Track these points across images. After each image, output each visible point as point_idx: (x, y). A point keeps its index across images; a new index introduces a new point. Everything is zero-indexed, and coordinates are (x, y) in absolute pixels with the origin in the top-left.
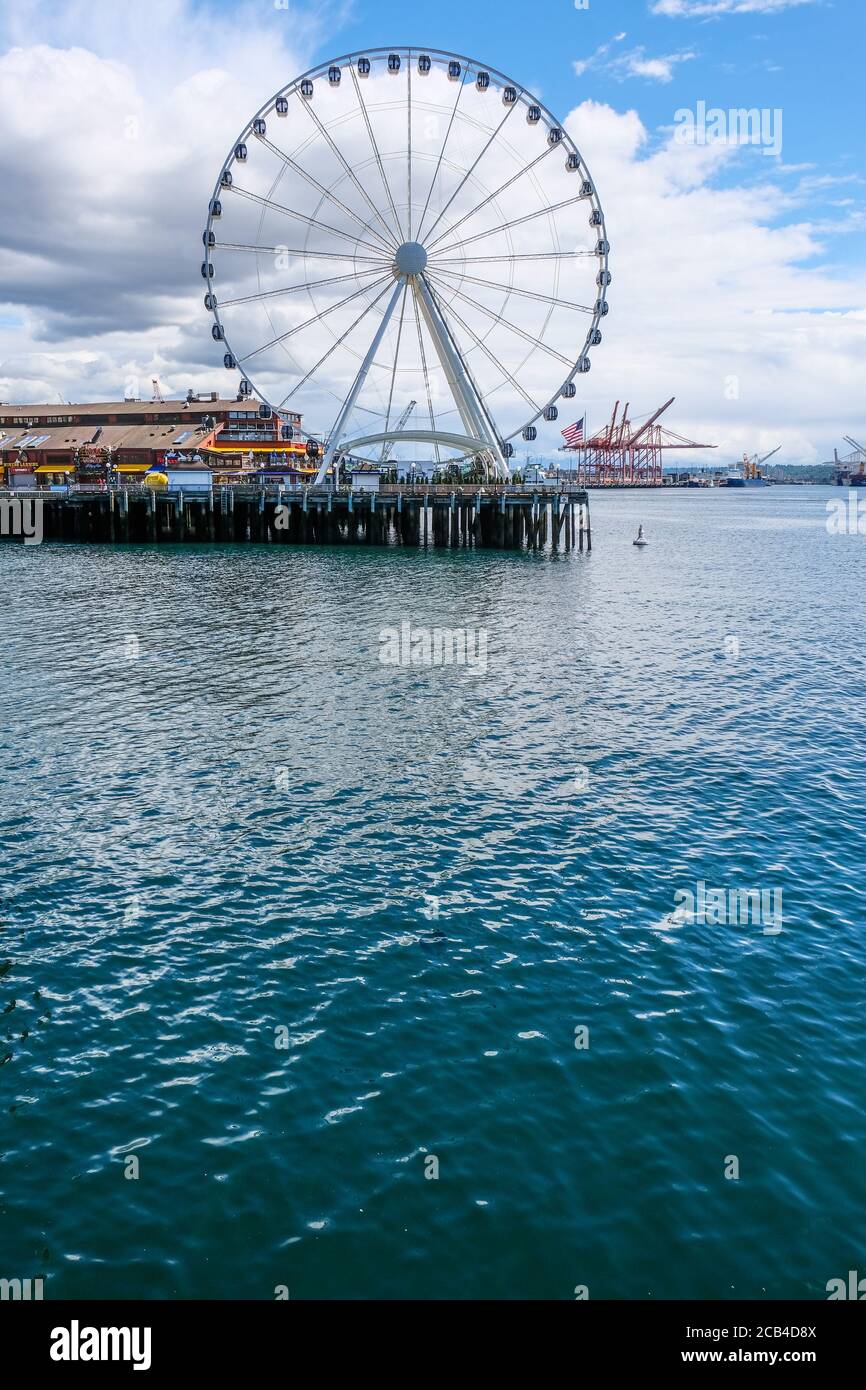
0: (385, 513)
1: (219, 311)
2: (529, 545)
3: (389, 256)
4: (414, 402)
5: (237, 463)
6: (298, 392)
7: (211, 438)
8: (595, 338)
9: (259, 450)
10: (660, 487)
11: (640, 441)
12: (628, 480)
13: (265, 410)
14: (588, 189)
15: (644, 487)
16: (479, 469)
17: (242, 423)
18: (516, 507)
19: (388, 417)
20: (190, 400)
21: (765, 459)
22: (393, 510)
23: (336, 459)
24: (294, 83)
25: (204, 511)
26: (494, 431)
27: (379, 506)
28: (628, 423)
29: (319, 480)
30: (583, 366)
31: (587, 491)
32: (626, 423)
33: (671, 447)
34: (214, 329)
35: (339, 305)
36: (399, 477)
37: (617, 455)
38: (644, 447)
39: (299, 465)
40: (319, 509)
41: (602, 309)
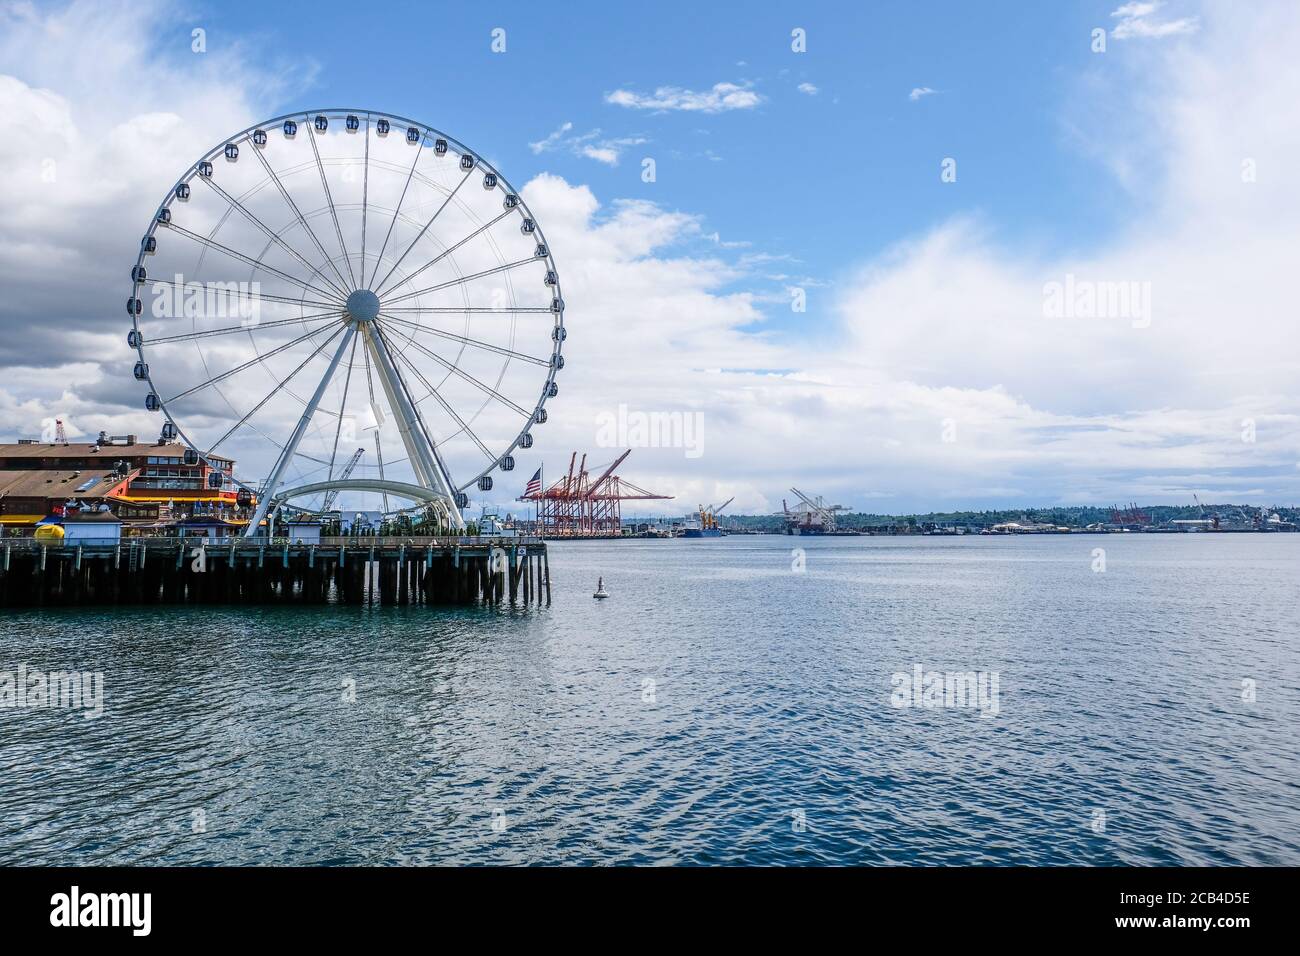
0: (325, 569)
1: (144, 349)
2: (484, 599)
3: (339, 301)
4: (361, 450)
5: (153, 513)
6: (231, 437)
7: (123, 485)
8: (551, 390)
9: (181, 499)
10: (619, 537)
11: (598, 492)
12: (587, 531)
13: (191, 455)
14: (543, 251)
15: (604, 538)
16: (430, 520)
17: (163, 469)
18: (471, 560)
19: (332, 465)
20: (101, 443)
21: (720, 509)
22: (334, 564)
23: (270, 510)
24: (246, 131)
25: (107, 569)
26: (447, 481)
27: (318, 560)
28: (586, 474)
29: (250, 532)
30: (540, 416)
31: (544, 542)
32: (583, 474)
33: (629, 498)
34: (136, 368)
35: (284, 348)
36: (343, 529)
37: (575, 506)
38: (603, 498)
39: (227, 515)
40: (248, 565)
41: (557, 363)
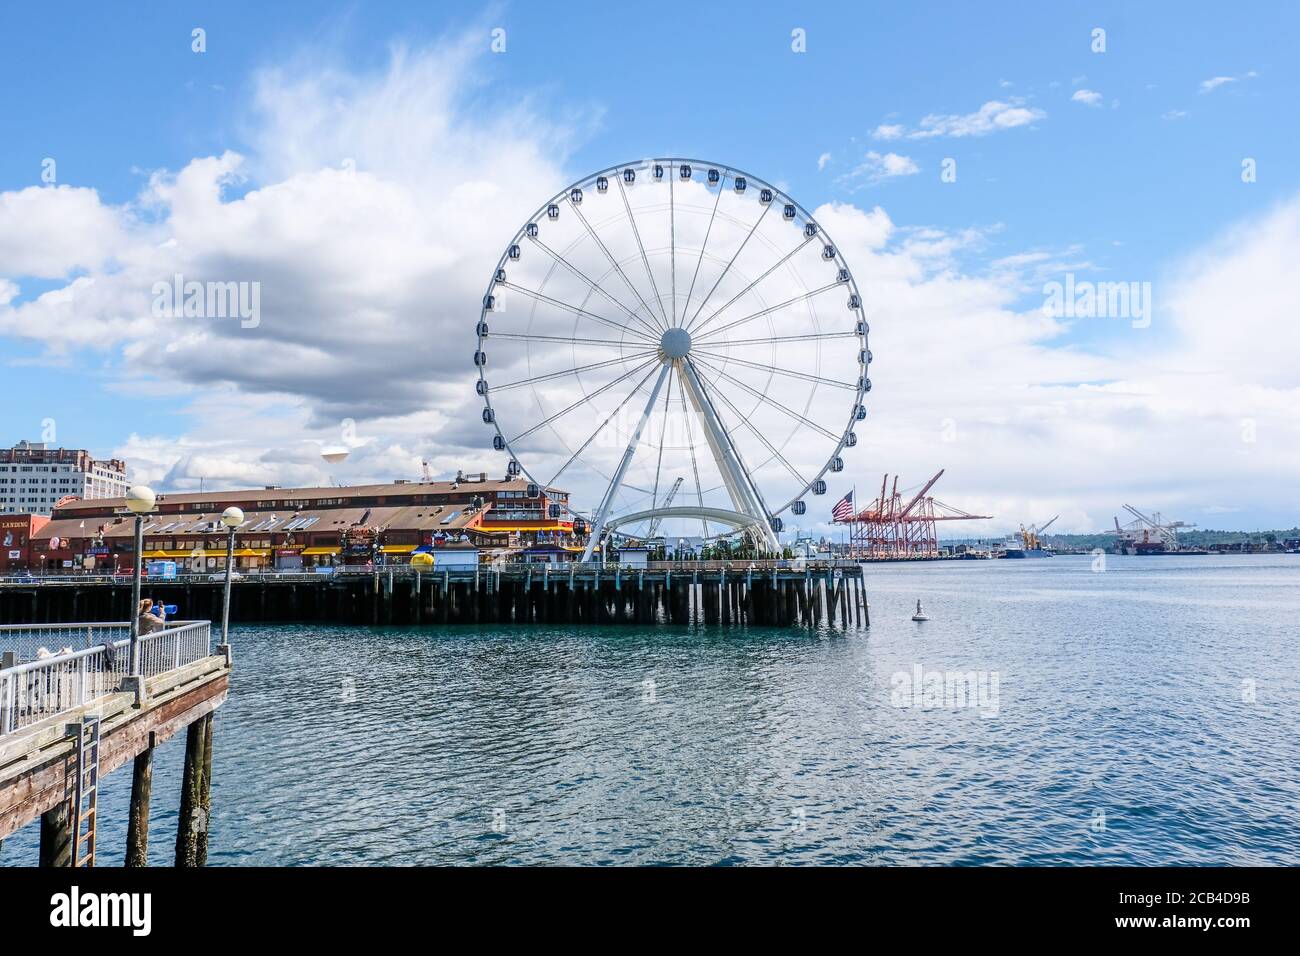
0: (653, 591)
1: (489, 395)
2: (803, 620)
3: (654, 342)
4: (680, 479)
5: (504, 542)
6: (565, 472)
7: (479, 517)
8: (860, 414)
9: (525, 529)
10: (936, 559)
11: (912, 513)
12: (902, 553)
13: (533, 490)
14: (844, 276)
15: (920, 560)
16: (748, 544)
17: (510, 502)
18: (789, 582)
19: (655, 494)
20: (459, 480)
21: (1043, 529)
22: (661, 587)
23: (603, 537)
24: (565, 191)
25: (469, 592)
26: (762, 506)
27: (647, 584)
28: (898, 495)
29: (586, 558)
30: (850, 440)
31: (860, 564)
32: (896, 495)
33: (945, 518)
34: (484, 413)
35: (607, 387)
36: (668, 554)
37: (889, 529)
38: (917, 519)
39: (565, 542)
40: (586, 588)
41: (864, 386)
